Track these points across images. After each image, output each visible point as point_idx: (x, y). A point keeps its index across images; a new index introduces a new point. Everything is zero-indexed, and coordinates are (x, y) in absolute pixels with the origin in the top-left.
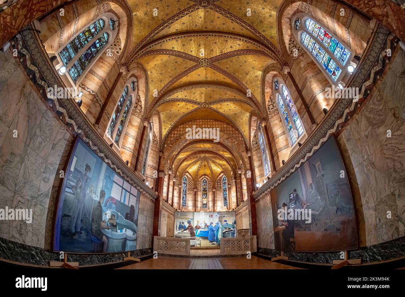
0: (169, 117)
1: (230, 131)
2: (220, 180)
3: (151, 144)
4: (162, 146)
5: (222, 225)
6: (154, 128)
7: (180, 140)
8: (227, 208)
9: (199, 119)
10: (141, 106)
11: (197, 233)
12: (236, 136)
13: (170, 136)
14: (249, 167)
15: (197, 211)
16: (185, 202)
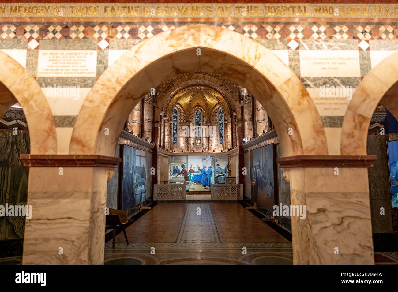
2: (216, 113)
5: (215, 169)
7: (173, 87)
8: (223, 146)
11: (190, 176)
14: (240, 118)
15: (189, 149)
16: (176, 139)
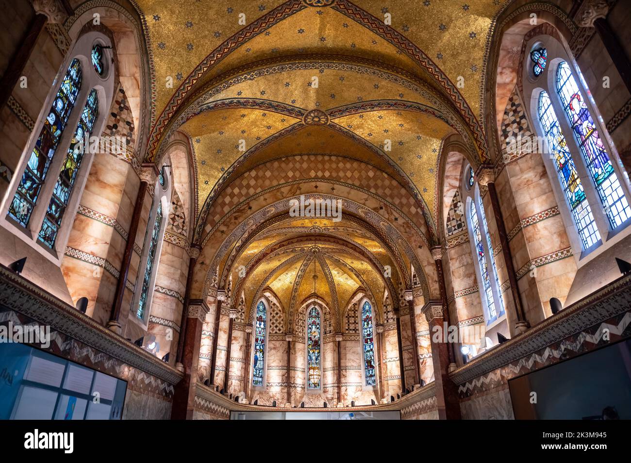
0: (218, 151)
1: (384, 187)
2: (355, 311)
3: (166, 226)
4: (197, 229)
6: (176, 180)
7: (249, 212)
8: (375, 392)
9: (301, 155)
10: (129, 123)
12: (401, 203)
13: (220, 201)
14: (438, 292)
15: (292, 398)
16: (261, 374)
